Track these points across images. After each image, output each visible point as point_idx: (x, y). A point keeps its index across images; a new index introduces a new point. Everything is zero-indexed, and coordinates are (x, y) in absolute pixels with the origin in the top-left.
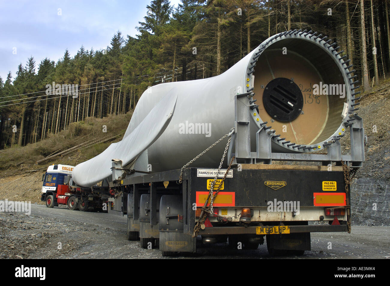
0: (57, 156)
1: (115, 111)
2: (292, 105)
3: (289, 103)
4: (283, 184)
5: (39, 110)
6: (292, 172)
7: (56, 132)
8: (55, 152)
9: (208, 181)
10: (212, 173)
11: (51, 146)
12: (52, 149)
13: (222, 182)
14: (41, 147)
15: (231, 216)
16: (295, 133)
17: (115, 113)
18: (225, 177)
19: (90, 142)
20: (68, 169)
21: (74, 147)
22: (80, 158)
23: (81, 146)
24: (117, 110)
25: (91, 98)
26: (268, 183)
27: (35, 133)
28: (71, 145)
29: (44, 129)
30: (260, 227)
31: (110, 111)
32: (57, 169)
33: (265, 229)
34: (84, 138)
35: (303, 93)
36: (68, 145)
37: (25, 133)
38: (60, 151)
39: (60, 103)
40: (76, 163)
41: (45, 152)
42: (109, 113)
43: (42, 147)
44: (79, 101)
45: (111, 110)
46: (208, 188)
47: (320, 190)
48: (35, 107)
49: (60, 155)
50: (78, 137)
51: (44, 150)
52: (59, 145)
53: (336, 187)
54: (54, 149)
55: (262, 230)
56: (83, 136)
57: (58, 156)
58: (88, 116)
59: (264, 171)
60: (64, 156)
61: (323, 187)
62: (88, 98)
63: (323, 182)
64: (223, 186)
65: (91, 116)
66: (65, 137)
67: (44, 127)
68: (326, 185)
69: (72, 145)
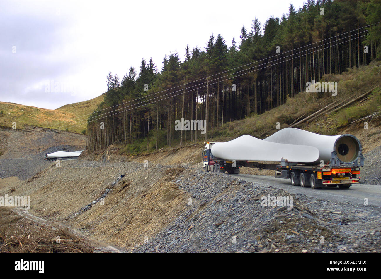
0: (301, 123)
1: (355, 64)
5: (271, 74)
7: (292, 94)
8: (298, 118)
11: (293, 112)
12: (295, 115)
14: (283, 115)
17: (355, 67)
19: (335, 103)
21: (319, 111)
22: (330, 124)
23: (326, 109)
24: (357, 63)
25: (325, 53)
27: (270, 99)
28: (314, 110)
29: (279, 93)
31: (348, 64)
34: (328, 100)
36: (311, 110)
37: (260, 100)
38: (304, 117)
39: (292, 63)
40: (327, 130)
41: (288, 119)
42: (348, 67)
43: (285, 114)
44: (313, 58)
45: (350, 63)
48: (266, 71)
49: (305, 121)
50: (321, 99)
51: (286, 118)
52: (303, 111)
56: (326, 97)
57: (303, 122)
58: (325, 74)
60: (309, 122)
62: (322, 53)
65: (328, 72)
66: (307, 102)
67: (279, 91)
69: (316, 109)
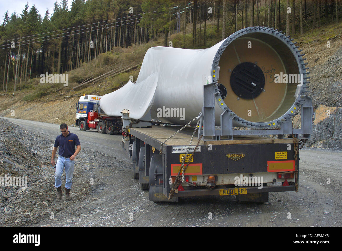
0: (89, 83)
1: (138, 41)
2: (255, 85)
3: (253, 83)
4: (242, 155)
5: (73, 42)
6: (250, 145)
7: (88, 60)
8: (87, 79)
9: (181, 155)
10: (183, 150)
11: (84, 74)
12: (85, 76)
13: (192, 156)
14: (75, 75)
15: (200, 181)
16: (257, 108)
17: (137, 43)
18: (194, 152)
19: (116, 70)
20: (96, 98)
21: (103, 75)
22: (107, 85)
23: (108, 74)
24: (140, 40)
25: (117, 30)
26: (229, 155)
27: (70, 62)
28: (100, 73)
29: (78, 58)
30: (222, 190)
31: (133, 41)
32: (87, 99)
33: (226, 191)
34: (111, 66)
35: (265, 74)
36: (97, 73)
37: (62, 62)
38: (92, 79)
39: (91, 35)
40: (104, 90)
41: (79, 79)
42: (133, 43)
43: (77, 75)
44: (106, 33)
45: (135, 40)
46: (180, 161)
47: (273, 159)
48: (69, 39)
49: (92, 82)
50: (107, 66)
51: (78, 78)
52: (91, 73)
53: (287, 156)
54: (86, 77)
55: (224, 192)
56: (111, 64)
57: (90, 83)
58: (115, 46)
59: (227, 146)
60: (95, 83)
61: (276, 157)
62: (114, 30)
63: (276, 153)
64: (193, 159)
65: (118, 45)
66: (96, 66)
67: (78, 57)
68: (278, 155)
69: (101, 73)
